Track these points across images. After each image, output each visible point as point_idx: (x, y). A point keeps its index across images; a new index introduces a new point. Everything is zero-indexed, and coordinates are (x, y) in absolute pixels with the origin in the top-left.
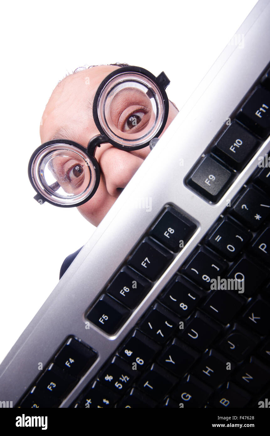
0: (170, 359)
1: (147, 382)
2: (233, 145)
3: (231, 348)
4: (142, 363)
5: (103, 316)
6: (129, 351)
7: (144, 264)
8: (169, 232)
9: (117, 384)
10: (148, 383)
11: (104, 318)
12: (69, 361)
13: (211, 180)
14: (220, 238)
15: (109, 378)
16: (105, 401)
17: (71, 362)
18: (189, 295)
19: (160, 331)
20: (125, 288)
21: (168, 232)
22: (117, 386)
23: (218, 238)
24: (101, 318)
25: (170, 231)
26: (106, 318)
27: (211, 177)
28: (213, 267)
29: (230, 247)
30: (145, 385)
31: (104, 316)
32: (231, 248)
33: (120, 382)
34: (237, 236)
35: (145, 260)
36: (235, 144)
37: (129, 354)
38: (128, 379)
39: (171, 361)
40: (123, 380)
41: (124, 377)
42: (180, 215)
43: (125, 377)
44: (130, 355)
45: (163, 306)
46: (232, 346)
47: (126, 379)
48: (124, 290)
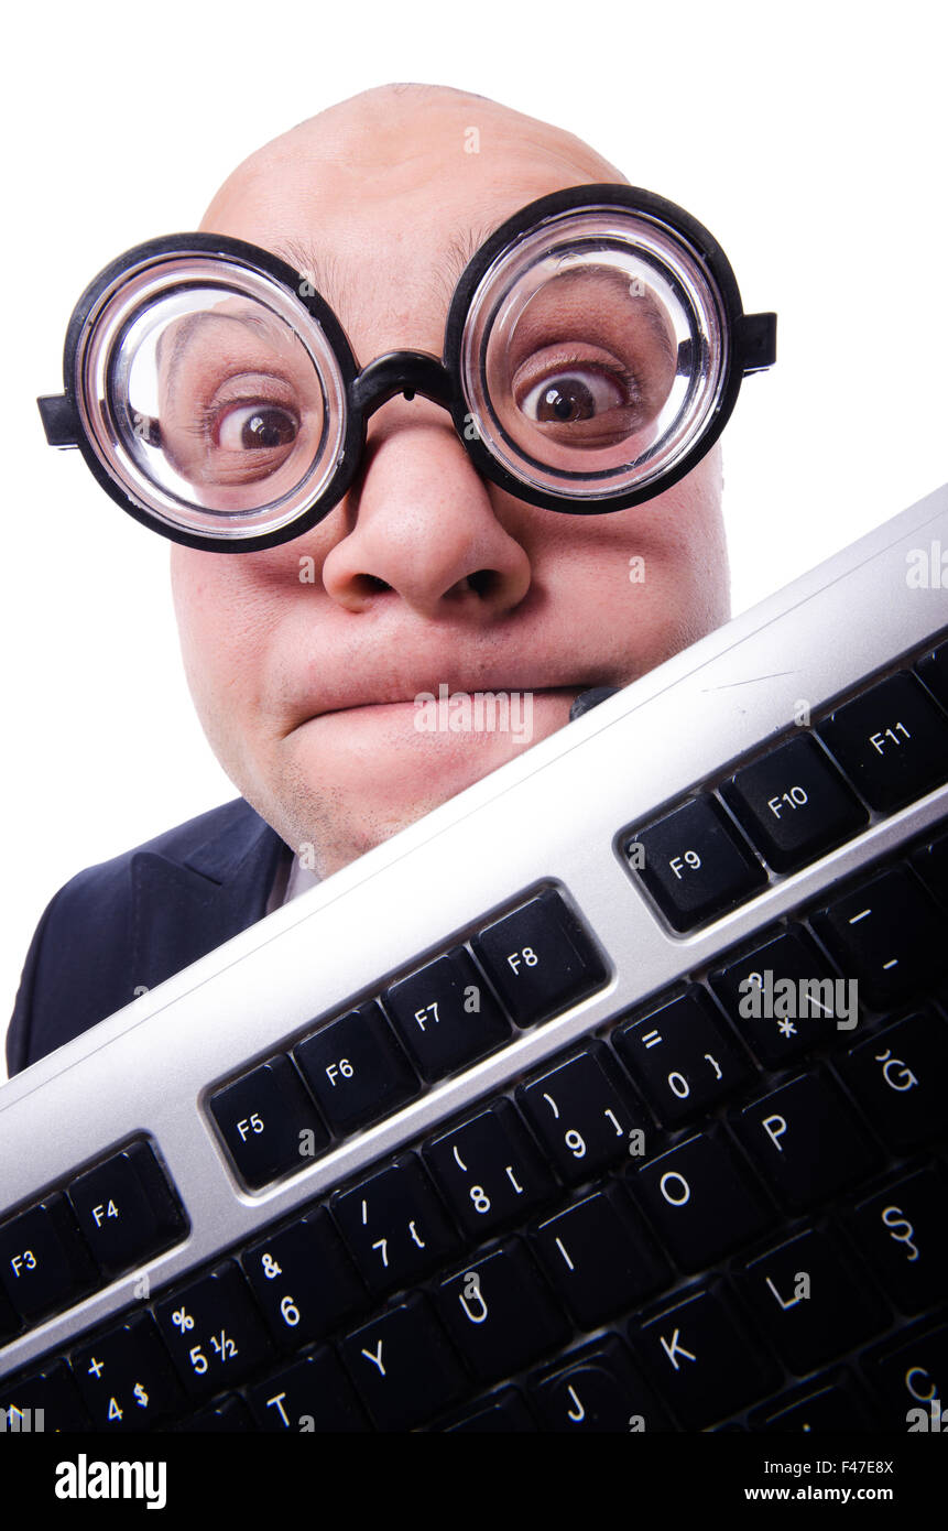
0: (375, 1355)
1: (283, 1396)
2: (781, 797)
3: (571, 1414)
4: (293, 1323)
5: (252, 1118)
6: (273, 1263)
7: (421, 1016)
8: (523, 960)
9: (196, 1354)
10: (282, 1401)
11: (254, 1124)
12: (105, 1210)
13: (687, 866)
14: (659, 1039)
15: (183, 1320)
16: (138, 1389)
17: (110, 1214)
18: (509, 1170)
19: (383, 1243)
20: (344, 1064)
21: (520, 957)
22: (195, 1360)
23: (652, 1039)
24: (245, 1121)
25: (527, 957)
26: (258, 1126)
27: (691, 857)
28: (608, 1116)
29: (676, 1080)
30: (270, 1403)
31: (255, 1120)
32: (679, 1085)
33: (208, 1351)
34: (708, 1057)
35: (429, 1008)
36: (786, 797)
37: (271, 1271)
38: (233, 1353)
39: (378, 1360)
40: (218, 1349)
41: (226, 1340)
42: (570, 926)
43: (230, 1341)
44: (271, 1276)
45: (424, 1169)
46: (577, 1412)
47: (228, 1350)
48: (337, 1068)
